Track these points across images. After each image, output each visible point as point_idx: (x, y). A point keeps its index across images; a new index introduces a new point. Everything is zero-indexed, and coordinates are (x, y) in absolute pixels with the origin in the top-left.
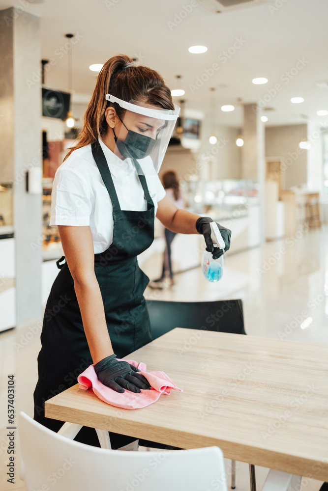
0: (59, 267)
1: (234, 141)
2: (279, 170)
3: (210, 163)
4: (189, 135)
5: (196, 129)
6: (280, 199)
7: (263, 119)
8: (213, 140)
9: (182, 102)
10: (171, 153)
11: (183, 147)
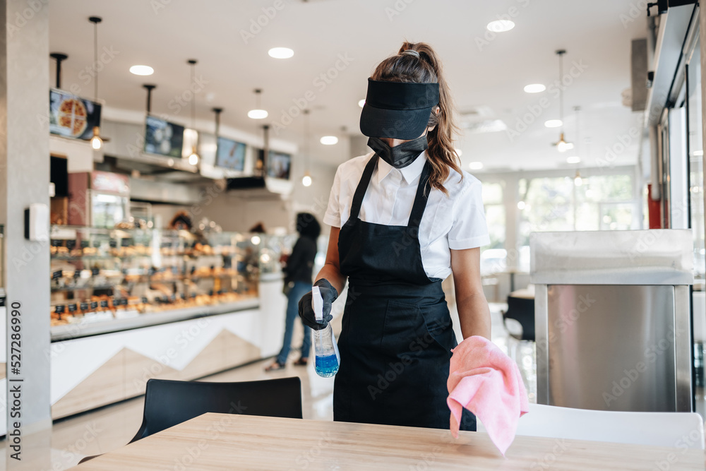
8: (307, 181)
9: (266, 128)
10: (252, 198)
11: (268, 192)
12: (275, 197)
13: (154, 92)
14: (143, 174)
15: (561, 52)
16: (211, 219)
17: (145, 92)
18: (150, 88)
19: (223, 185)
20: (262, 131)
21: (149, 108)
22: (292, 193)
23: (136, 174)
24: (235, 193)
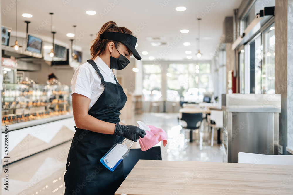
9: (72, 40)
11: (70, 67)
12: (72, 69)
13: (29, 24)
15: (199, 19)
17: (26, 24)
18: (28, 22)
19: (50, 64)
20: (70, 42)
21: (27, 31)
24: (54, 67)
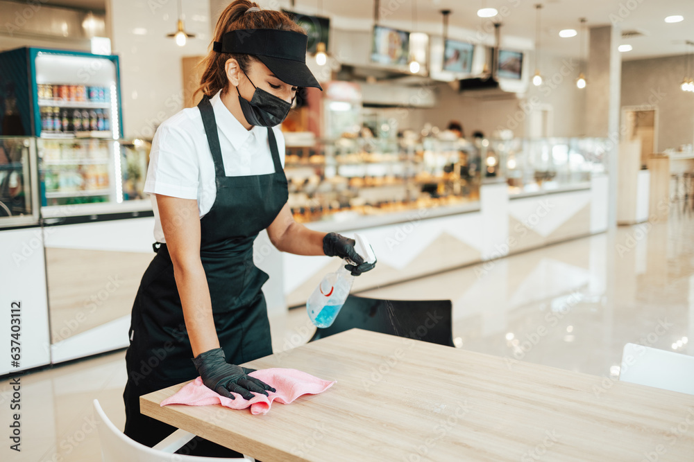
0: (155, 250)
1: (575, 82)
2: (651, 125)
3: (545, 113)
4: (508, 74)
5: (518, 65)
6: (644, 168)
7: (622, 49)
8: (537, 81)
9: (497, 25)
10: (486, 98)
11: (502, 91)
12: (510, 96)
14: (378, 79)
16: (434, 124)
19: (456, 86)
20: (493, 30)
22: (527, 91)
23: (371, 80)
